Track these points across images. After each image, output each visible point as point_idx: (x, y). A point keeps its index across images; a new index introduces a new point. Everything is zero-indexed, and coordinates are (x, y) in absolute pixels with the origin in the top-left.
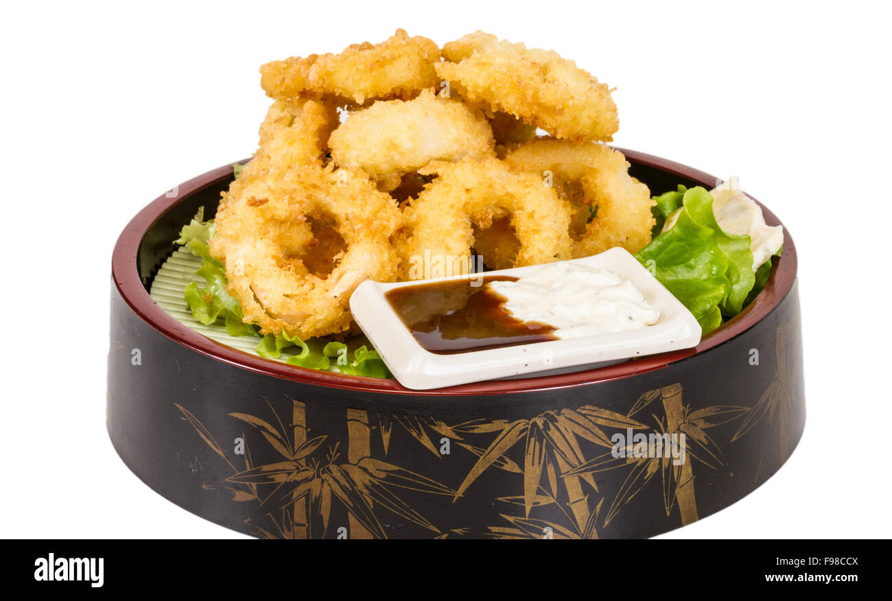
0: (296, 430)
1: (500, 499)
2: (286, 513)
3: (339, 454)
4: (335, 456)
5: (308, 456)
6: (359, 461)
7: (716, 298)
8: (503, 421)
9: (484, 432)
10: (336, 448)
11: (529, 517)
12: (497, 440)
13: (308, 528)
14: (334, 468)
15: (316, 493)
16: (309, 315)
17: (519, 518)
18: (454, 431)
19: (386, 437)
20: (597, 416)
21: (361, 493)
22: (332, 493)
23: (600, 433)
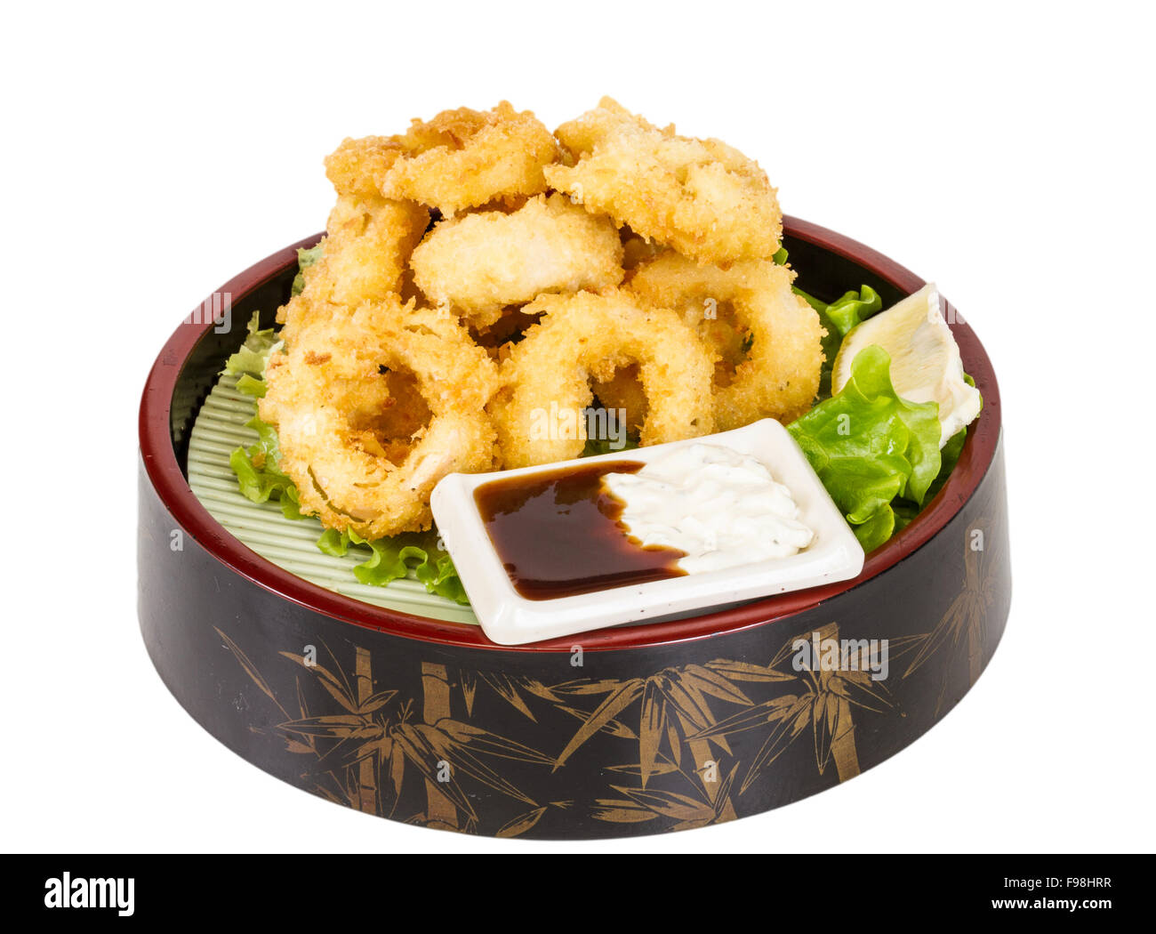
0: (360, 681)
1: (610, 768)
2: (350, 773)
3: (412, 713)
4: (408, 714)
5: (376, 711)
6: (438, 721)
7: (890, 491)
8: (613, 681)
9: (590, 693)
10: (409, 705)
11: (646, 788)
12: (606, 703)
13: (377, 792)
14: (406, 727)
15: (385, 753)
16: (380, 513)
18: (552, 692)
19: (469, 697)
20: (729, 671)
21: (441, 757)
22: (405, 755)
23: (735, 689)
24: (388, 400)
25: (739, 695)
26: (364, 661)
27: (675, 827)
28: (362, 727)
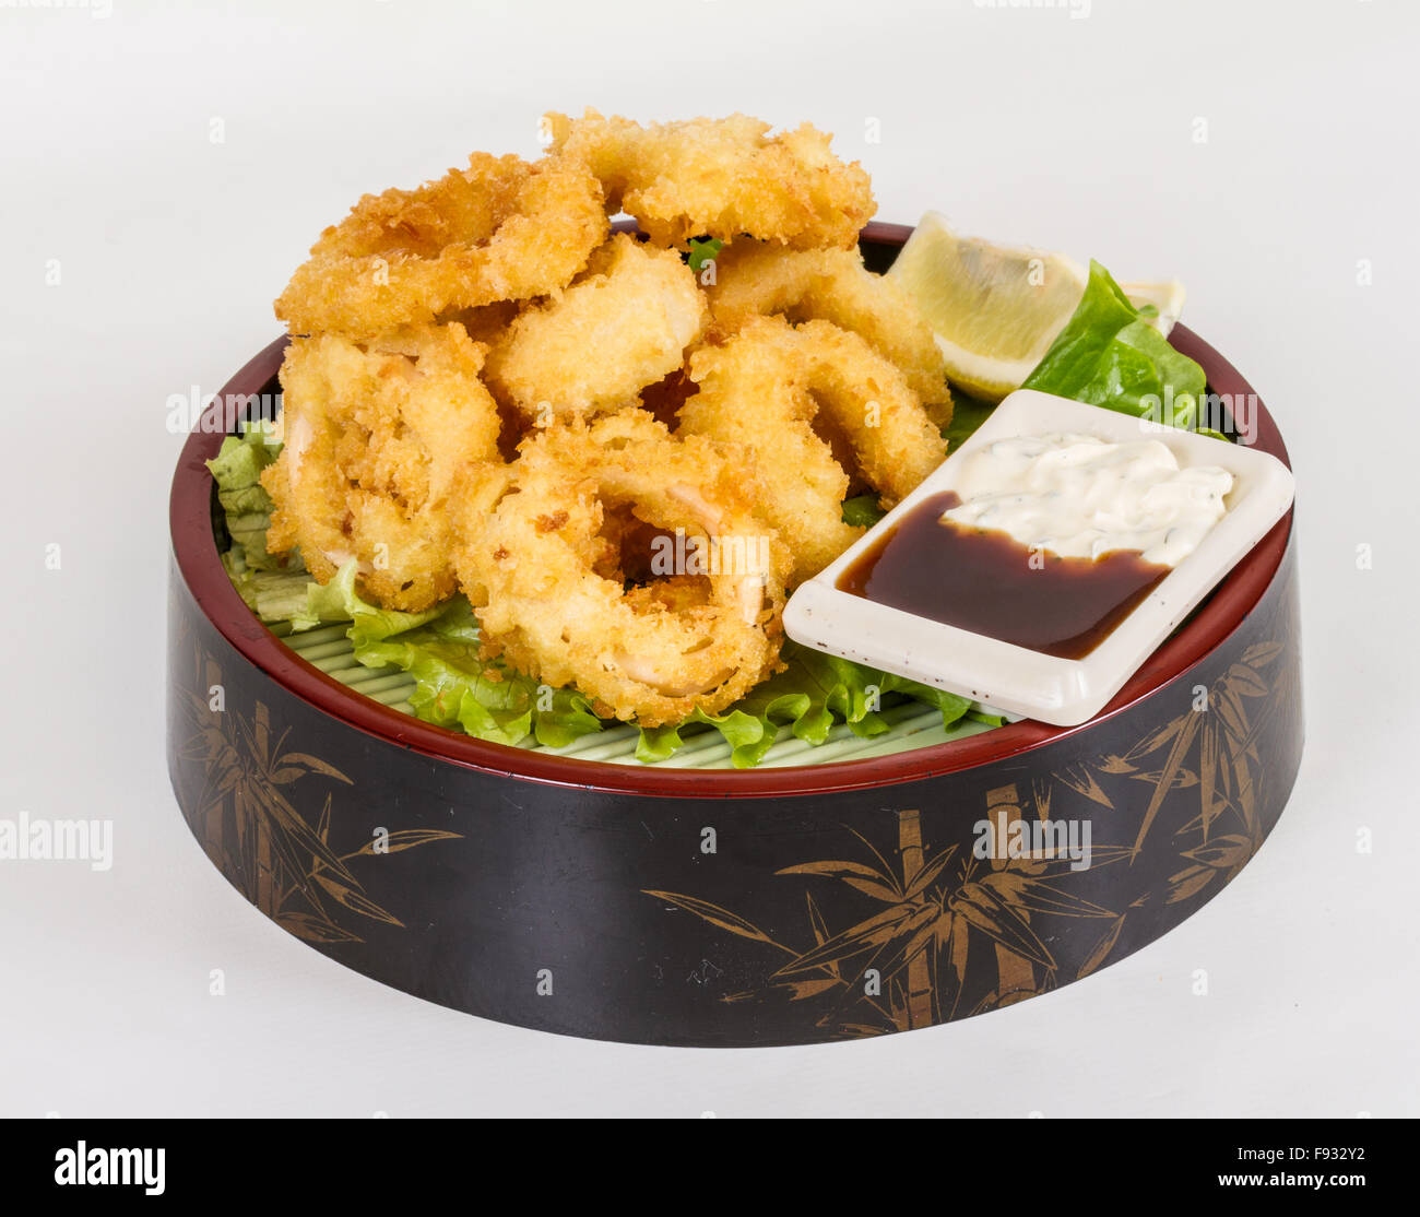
0: (905, 856)
1: (1179, 832)
2: (893, 986)
4: (971, 870)
5: (928, 885)
8: (1177, 720)
9: (1160, 745)
11: (1208, 839)
12: (1173, 749)
13: (933, 994)
14: (972, 890)
15: (943, 936)
17: (1197, 848)
18: (1127, 762)
19: (1043, 811)
21: (1012, 907)
23: (1258, 679)
26: (911, 826)
27: (1228, 878)
28: (910, 916)
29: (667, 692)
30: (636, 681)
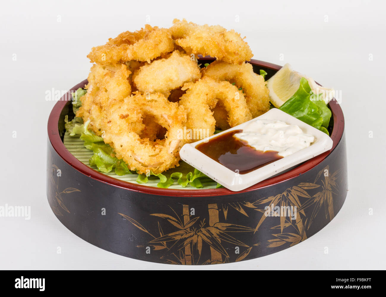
0: (185, 217)
1: (272, 228)
2: (181, 251)
3: (205, 223)
4: (203, 224)
5: (191, 226)
6: (214, 225)
8: (272, 197)
9: (265, 202)
10: (204, 221)
11: (283, 233)
13: (192, 256)
14: (203, 230)
15: (195, 241)
16: (162, 163)
17: (279, 234)
18: (253, 205)
19: (225, 213)
20: (304, 186)
21: (216, 237)
22: (203, 240)
23: (306, 192)
24: (145, 128)
25: (307, 194)
26: (186, 209)
27: (291, 245)
28: (185, 234)
29: (143, 165)
30: (136, 161)
